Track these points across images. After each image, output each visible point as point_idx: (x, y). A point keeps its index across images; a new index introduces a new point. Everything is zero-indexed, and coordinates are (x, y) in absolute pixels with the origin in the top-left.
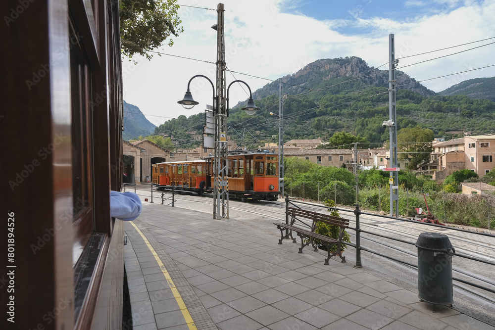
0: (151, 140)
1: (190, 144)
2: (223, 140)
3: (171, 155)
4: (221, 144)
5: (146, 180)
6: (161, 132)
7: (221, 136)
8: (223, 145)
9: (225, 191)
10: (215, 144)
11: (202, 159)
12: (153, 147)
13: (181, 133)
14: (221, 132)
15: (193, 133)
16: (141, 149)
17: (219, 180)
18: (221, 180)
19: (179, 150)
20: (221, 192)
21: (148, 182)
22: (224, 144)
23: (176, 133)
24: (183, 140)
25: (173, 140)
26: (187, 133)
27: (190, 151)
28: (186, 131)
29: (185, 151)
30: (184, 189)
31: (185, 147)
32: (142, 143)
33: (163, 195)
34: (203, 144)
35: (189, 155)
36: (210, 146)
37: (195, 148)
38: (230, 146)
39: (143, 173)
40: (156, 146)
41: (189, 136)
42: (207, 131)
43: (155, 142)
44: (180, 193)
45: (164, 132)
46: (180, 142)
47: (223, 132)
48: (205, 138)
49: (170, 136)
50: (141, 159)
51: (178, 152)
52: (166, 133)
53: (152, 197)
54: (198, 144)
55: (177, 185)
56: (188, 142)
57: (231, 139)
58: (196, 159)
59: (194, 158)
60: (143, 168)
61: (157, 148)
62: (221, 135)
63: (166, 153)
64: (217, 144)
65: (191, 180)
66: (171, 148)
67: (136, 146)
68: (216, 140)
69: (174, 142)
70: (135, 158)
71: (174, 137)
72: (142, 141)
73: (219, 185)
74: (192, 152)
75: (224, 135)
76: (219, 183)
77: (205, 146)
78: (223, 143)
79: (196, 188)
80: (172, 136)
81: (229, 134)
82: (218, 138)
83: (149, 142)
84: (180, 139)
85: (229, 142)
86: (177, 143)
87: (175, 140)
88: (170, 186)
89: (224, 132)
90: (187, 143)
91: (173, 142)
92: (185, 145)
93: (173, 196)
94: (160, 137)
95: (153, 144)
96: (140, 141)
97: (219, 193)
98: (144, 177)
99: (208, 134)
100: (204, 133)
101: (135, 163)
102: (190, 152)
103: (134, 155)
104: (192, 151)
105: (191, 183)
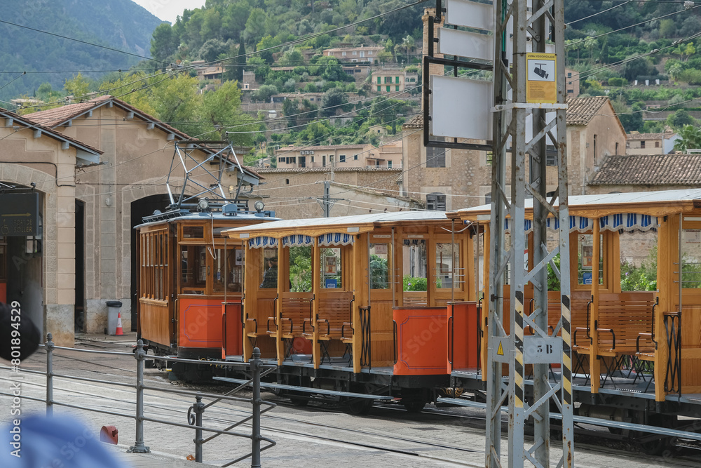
0: (132, 101)
1: (346, 117)
2: (540, 95)
3: (241, 183)
4: (529, 121)
5: (104, 320)
6: (185, 54)
7: (532, 76)
8: (539, 124)
9: (551, 392)
10: (498, 118)
11: (416, 205)
12: (143, 135)
13: (295, 59)
14: (529, 48)
15: (361, 54)
16: (77, 147)
17: (518, 331)
18: (529, 332)
19: (286, 150)
20: (530, 400)
21: (118, 333)
22: (550, 117)
23: (269, 58)
24: (308, 96)
25: (254, 99)
26: (329, 53)
27: (349, 155)
28: (322, 43)
29: (318, 159)
30: (325, 378)
31: (319, 138)
32: (85, 115)
33: (199, 409)
34: (427, 118)
35: (342, 180)
36: (466, 135)
37: (374, 142)
38: (581, 125)
39: (89, 284)
40: (163, 131)
41: (341, 73)
42: (450, 44)
43: (151, 106)
44: (301, 402)
45: (203, 50)
46: (289, 109)
47: (540, 48)
48: (437, 86)
49: (236, 73)
50: (80, 207)
51: (282, 166)
52: (212, 57)
53: (140, 420)
54: (389, 114)
55: (286, 356)
56: (335, 105)
57: (584, 85)
58: (379, 202)
59: (367, 200)
60: (88, 257)
61: (163, 145)
62: (532, 65)
63: (213, 170)
64: (507, 121)
65: (366, 328)
66: (244, 142)
67: (53, 135)
68: (499, 99)
69: (260, 107)
70: (49, 201)
71: (260, 78)
72: (85, 105)
73: (520, 357)
74: (361, 164)
75: (550, 67)
76: (519, 344)
77: (437, 130)
78: (540, 114)
79: (394, 371)
80: (249, 75)
81: (573, 56)
82: (514, 84)
83: (120, 108)
84: (292, 89)
85: (577, 105)
86: (272, 114)
87: (266, 97)
88: (242, 360)
89: (549, 49)
90: (328, 114)
91: (250, 106)
92: (319, 123)
93: (256, 417)
94: (181, 79)
95: (142, 119)
96: (76, 107)
97: (518, 404)
98: (93, 307)
99: (455, 64)
100: (430, 60)
101: (48, 227)
102: (350, 164)
103: (44, 182)
104: (358, 159)
105: (366, 348)
